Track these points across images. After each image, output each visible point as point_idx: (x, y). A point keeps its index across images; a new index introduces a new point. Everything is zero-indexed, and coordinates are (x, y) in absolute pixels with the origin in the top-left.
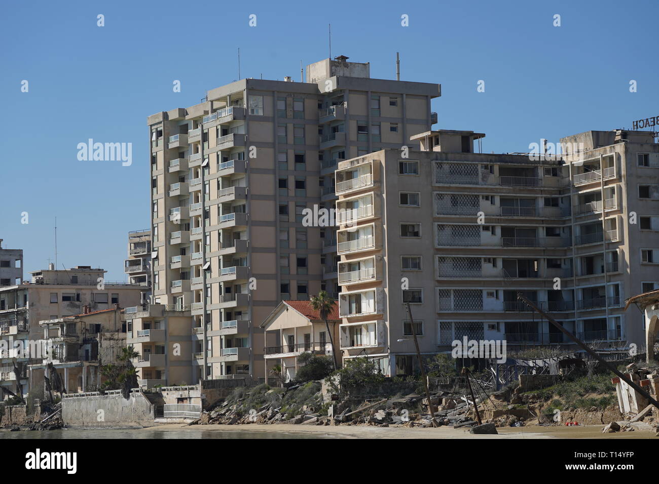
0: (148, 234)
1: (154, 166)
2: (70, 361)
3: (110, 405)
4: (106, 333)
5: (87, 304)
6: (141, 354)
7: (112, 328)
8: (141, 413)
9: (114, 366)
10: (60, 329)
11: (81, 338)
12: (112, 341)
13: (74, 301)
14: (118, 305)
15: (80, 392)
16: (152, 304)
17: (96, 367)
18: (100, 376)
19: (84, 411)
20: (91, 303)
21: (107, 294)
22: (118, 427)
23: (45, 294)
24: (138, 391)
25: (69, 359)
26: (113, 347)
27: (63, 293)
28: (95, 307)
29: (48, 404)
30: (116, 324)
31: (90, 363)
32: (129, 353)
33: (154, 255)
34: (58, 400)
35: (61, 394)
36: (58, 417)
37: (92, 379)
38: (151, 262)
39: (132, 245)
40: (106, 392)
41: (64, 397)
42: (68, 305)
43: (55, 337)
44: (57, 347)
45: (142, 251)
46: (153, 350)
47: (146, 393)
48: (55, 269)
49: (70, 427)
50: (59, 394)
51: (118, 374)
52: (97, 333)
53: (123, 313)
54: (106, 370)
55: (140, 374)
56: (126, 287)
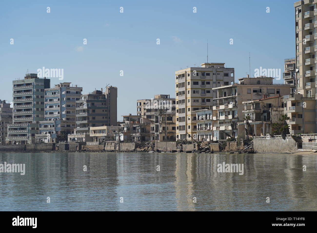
0: (294, 60)
1: (297, 27)
2: (257, 121)
3: (276, 142)
4: (274, 108)
5: (265, 94)
6: (291, 118)
7: (277, 105)
8: (291, 146)
9: (278, 124)
10: (252, 106)
11: (262, 110)
12: (277, 112)
13: (259, 92)
14: (280, 94)
15: (262, 136)
16: (296, 94)
17: (269, 124)
18: (271, 128)
19: (264, 145)
20: (267, 93)
21: (274, 89)
22: (280, 153)
23: (245, 89)
24: (289, 136)
25: (256, 120)
26: (277, 115)
27: (253, 89)
28: (269, 95)
29: (247, 141)
30: (278, 103)
31: (266, 122)
32: (285, 118)
33: (297, 70)
34: (252, 139)
35: (253, 137)
36: (251, 147)
37: (268, 130)
38: (295, 74)
39: (286, 65)
40: (274, 136)
41: (254, 138)
42: (256, 95)
43: (250, 110)
44: (251, 114)
45: (291, 69)
46: (297, 116)
47: (294, 137)
48: (249, 77)
49: (257, 152)
50: (252, 137)
51: (280, 128)
52: (269, 108)
53: (282, 98)
54: (274, 125)
55: (290, 128)
56: (283, 86)
